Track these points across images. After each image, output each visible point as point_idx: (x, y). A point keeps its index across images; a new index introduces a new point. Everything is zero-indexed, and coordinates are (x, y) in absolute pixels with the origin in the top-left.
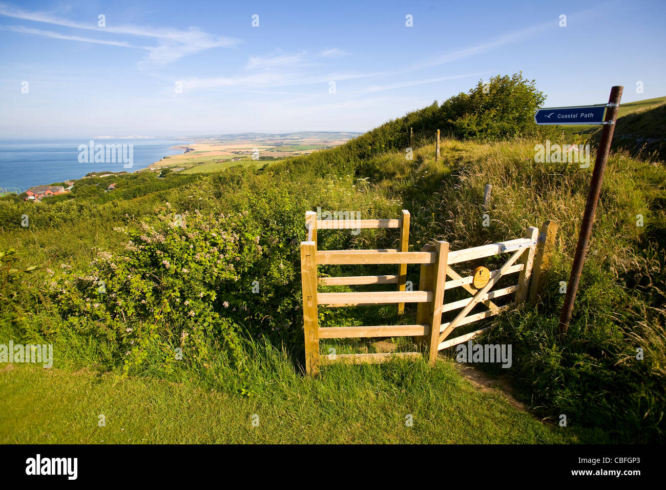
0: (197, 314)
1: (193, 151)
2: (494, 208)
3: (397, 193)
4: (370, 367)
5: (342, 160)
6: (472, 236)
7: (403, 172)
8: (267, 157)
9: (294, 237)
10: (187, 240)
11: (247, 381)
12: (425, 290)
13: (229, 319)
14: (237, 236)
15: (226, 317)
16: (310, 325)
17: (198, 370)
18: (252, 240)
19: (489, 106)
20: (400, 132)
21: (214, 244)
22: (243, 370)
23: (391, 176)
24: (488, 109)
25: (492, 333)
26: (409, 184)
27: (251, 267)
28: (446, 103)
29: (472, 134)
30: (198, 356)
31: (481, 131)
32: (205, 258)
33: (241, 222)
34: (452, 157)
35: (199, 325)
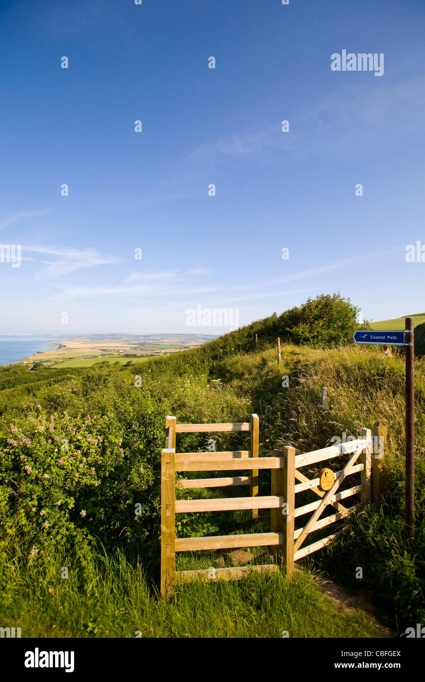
0: (51, 525)
1: (65, 348)
2: (331, 409)
3: (246, 392)
4: (227, 585)
5: (198, 361)
6: (315, 434)
7: (250, 373)
8: (131, 354)
9: (154, 439)
10: (52, 443)
11: (96, 611)
12: (277, 495)
13: (85, 529)
14: (101, 438)
15: (81, 527)
16: (167, 536)
17: (41, 598)
18: (115, 442)
19: (318, 317)
20: (247, 338)
21: (78, 447)
22: (93, 595)
23: (240, 376)
24: (317, 320)
25: (344, 537)
26: (256, 384)
27: (111, 471)
28: (283, 314)
29: (306, 340)
30: (44, 579)
31: (313, 337)
32: (68, 461)
33: (106, 424)
34: (291, 360)
35: (51, 539)
